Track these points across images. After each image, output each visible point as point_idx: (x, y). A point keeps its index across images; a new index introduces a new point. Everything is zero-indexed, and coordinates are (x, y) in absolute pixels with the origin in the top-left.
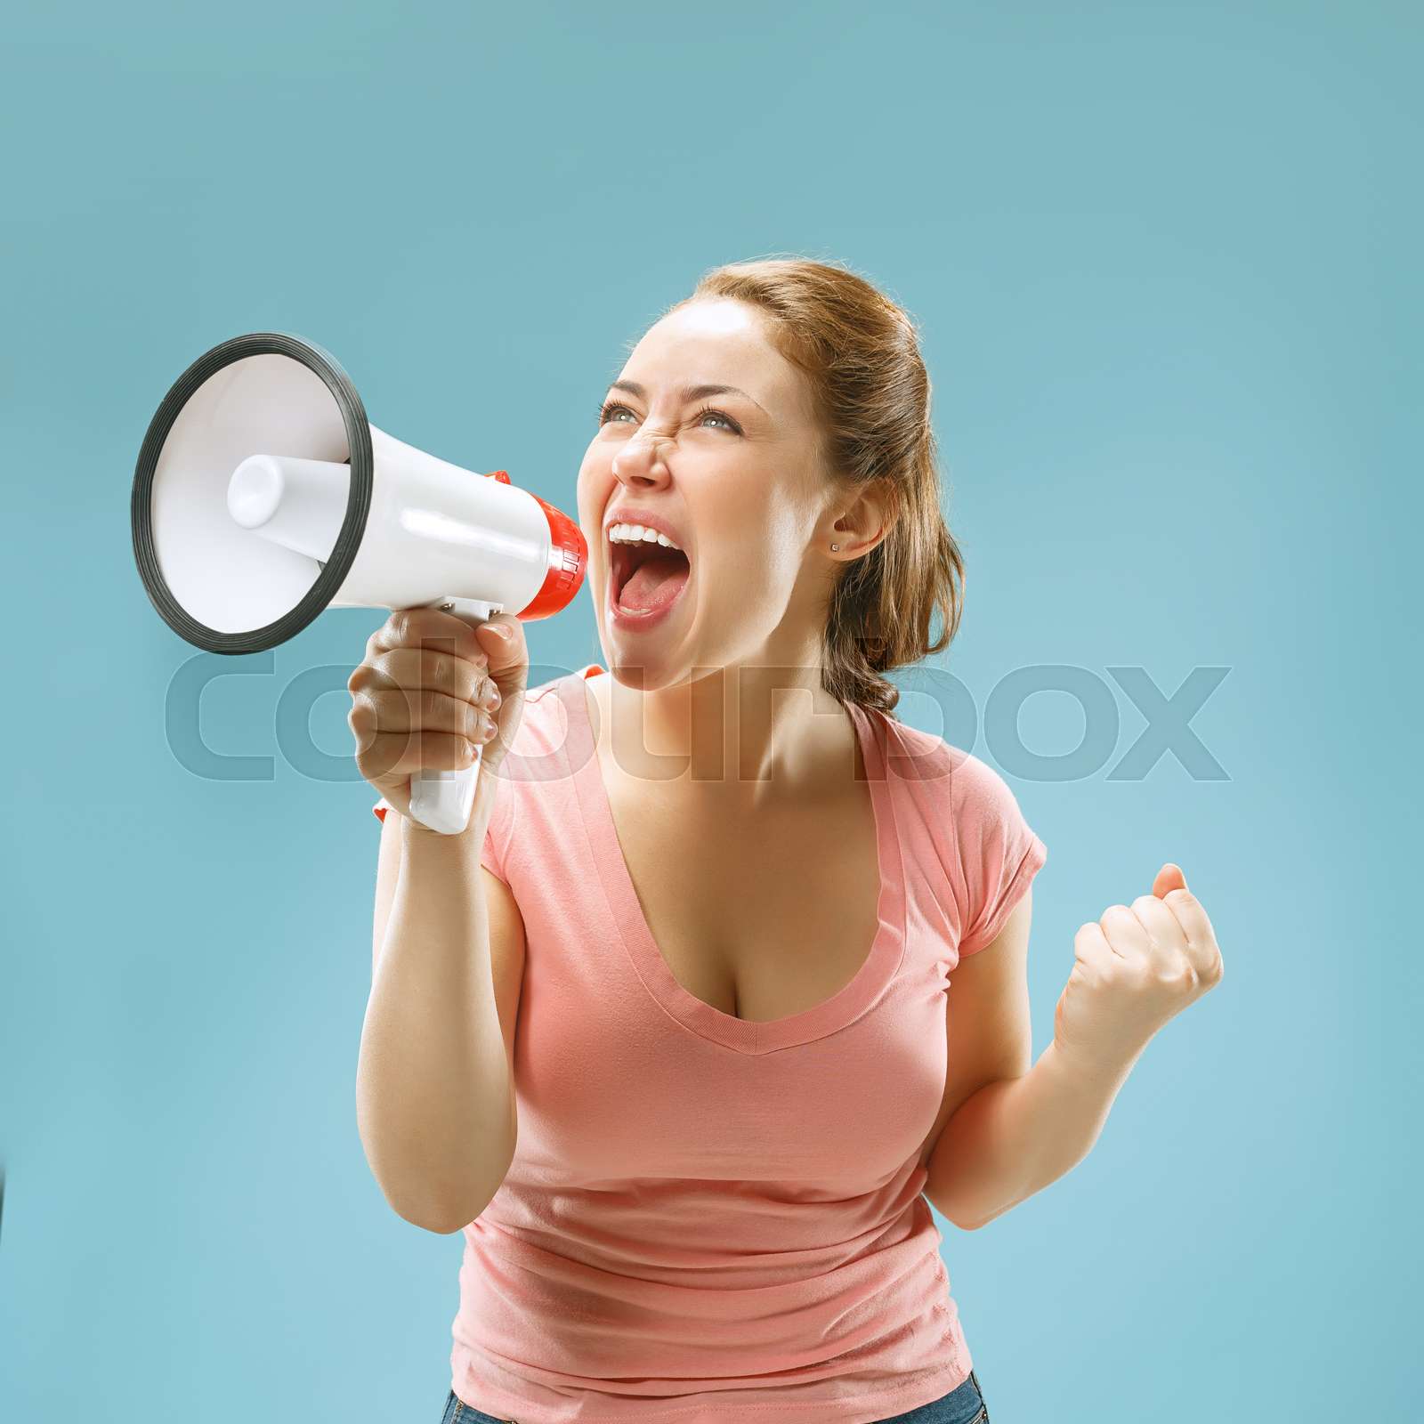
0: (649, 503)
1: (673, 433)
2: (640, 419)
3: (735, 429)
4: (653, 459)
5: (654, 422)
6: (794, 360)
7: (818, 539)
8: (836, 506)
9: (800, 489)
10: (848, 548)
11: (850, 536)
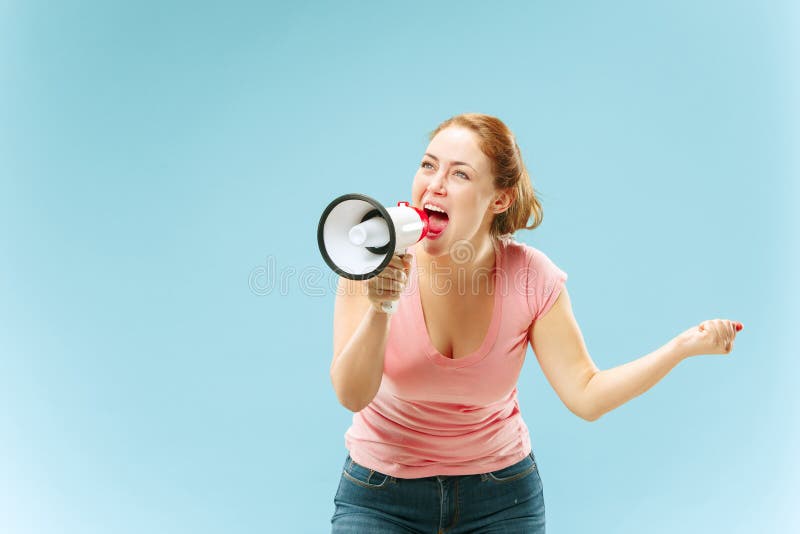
0: (438, 200)
1: (446, 176)
2: (436, 170)
3: (467, 178)
4: (441, 187)
5: (440, 173)
6: (486, 153)
7: (491, 208)
8: (496, 197)
9: (485, 193)
10: (498, 210)
11: (499, 206)
